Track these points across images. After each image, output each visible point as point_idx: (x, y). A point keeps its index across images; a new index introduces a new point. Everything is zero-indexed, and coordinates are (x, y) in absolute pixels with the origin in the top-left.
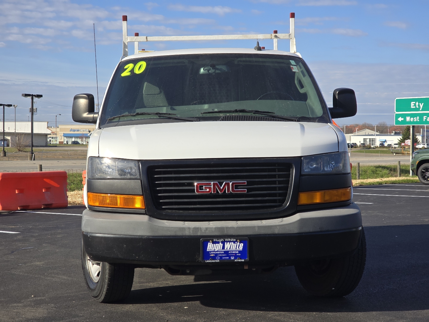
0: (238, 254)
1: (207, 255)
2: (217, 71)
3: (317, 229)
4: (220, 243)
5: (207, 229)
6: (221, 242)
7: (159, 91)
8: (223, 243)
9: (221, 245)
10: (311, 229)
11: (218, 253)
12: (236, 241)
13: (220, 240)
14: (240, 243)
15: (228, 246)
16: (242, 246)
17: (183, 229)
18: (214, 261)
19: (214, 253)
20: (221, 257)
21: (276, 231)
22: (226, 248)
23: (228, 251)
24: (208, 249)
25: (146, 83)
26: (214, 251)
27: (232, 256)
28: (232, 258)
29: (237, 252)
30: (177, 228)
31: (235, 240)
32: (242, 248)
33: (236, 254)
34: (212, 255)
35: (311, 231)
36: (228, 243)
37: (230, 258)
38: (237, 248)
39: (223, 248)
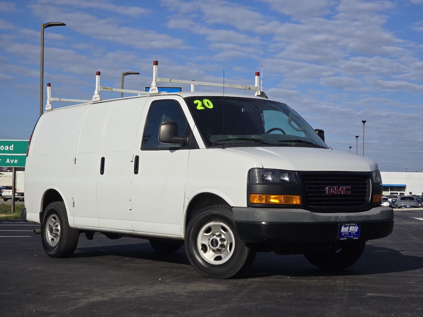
0: (355, 234)
1: (341, 235)
5: (342, 217)
8: (349, 227)
9: (348, 227)
11: (346, 233)
12: (356, 226)
13: (348, 225)
15: (351, 228)
16: (357, 229)
17: (330, 217)
18: (343, 239)
20: (347, 236)
21: (373, 219)
22: (350, 230)
23: (350, 232)
24: (341, 231)
26: (344, 232)
27: (352, 235)
28: (352, 237)
29: (355, 233)
30: (327, 216)
31: (354, 224)
33: (354, 234)
34: (343, 235)
36: (351, 226)
37: (351, 237)
38: (355, 230)
39: (349, 230)
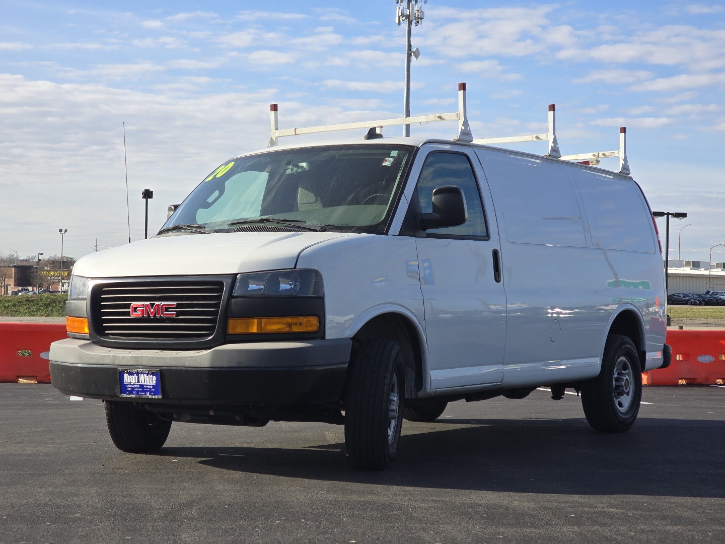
1: (124, 388)
2: (300, 170)
3: (234, 364)
4: (135, 375)
5: (123, 357)
6: (135, 373)
7: (315, 198)
8: (138, 374)
9: (136, 377)
10: (225, 364)
11: (134, 386)
12: (149, 373)
13: (135, 371)
14: (153, 376)
15: (142, 378)
16: (155, 379)
18: (130, 396)
19: (131, 386)
20: (137, 391)
22: (140, 382)
23: (143, 385)
24: (125, 381)
25: (300, 188)
26: (131, 384)
27: (148, 391)
28: (148, 394)
29: (151, 387)
32: (155, 382)
33: (151, 389)
34: (129, 389)
35: (225, 365)
36: (142, 375)
37: (146, 394)
38: (151, 382)
39: (138, 381)
